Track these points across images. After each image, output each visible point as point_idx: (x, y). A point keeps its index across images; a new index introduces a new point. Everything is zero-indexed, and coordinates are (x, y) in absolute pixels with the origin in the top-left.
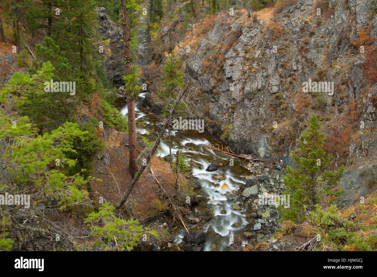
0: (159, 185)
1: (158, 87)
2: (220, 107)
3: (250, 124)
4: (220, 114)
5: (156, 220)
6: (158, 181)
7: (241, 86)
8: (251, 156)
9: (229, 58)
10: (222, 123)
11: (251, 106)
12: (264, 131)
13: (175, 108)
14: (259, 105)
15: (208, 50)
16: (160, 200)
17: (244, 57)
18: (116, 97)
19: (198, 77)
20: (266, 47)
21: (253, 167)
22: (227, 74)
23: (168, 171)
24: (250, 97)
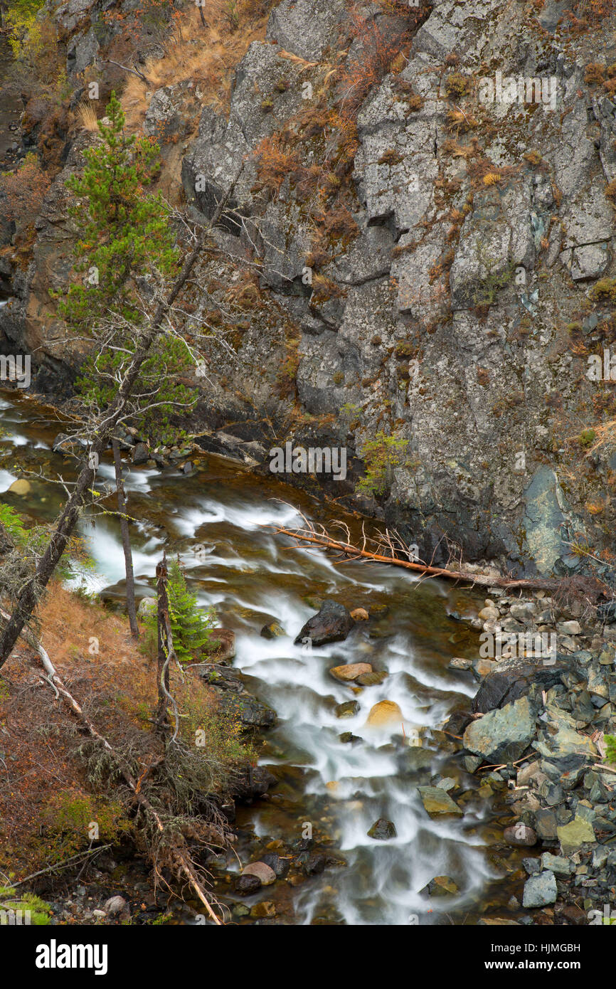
0: (82, 723)
1: (59, 273)
2: (349, 355)
3: (484, 423)
4: (350, 386)
5: (72, 888)
6: (75, 704)
7: (437, 252)
8: (497, 568)
9: (377, 128)
10: (357, 425)
11: (487, 343)
12: (548, 451)
13: (138, 364)
14: (524, 335)
15: (282, 91)
16: (90, 789)
17: (447, 120)
19: (239, 220)
20: (546, 67)
21: (509, 620)
22: (369, 201)
23: (123, 654)
24: (481, 303)
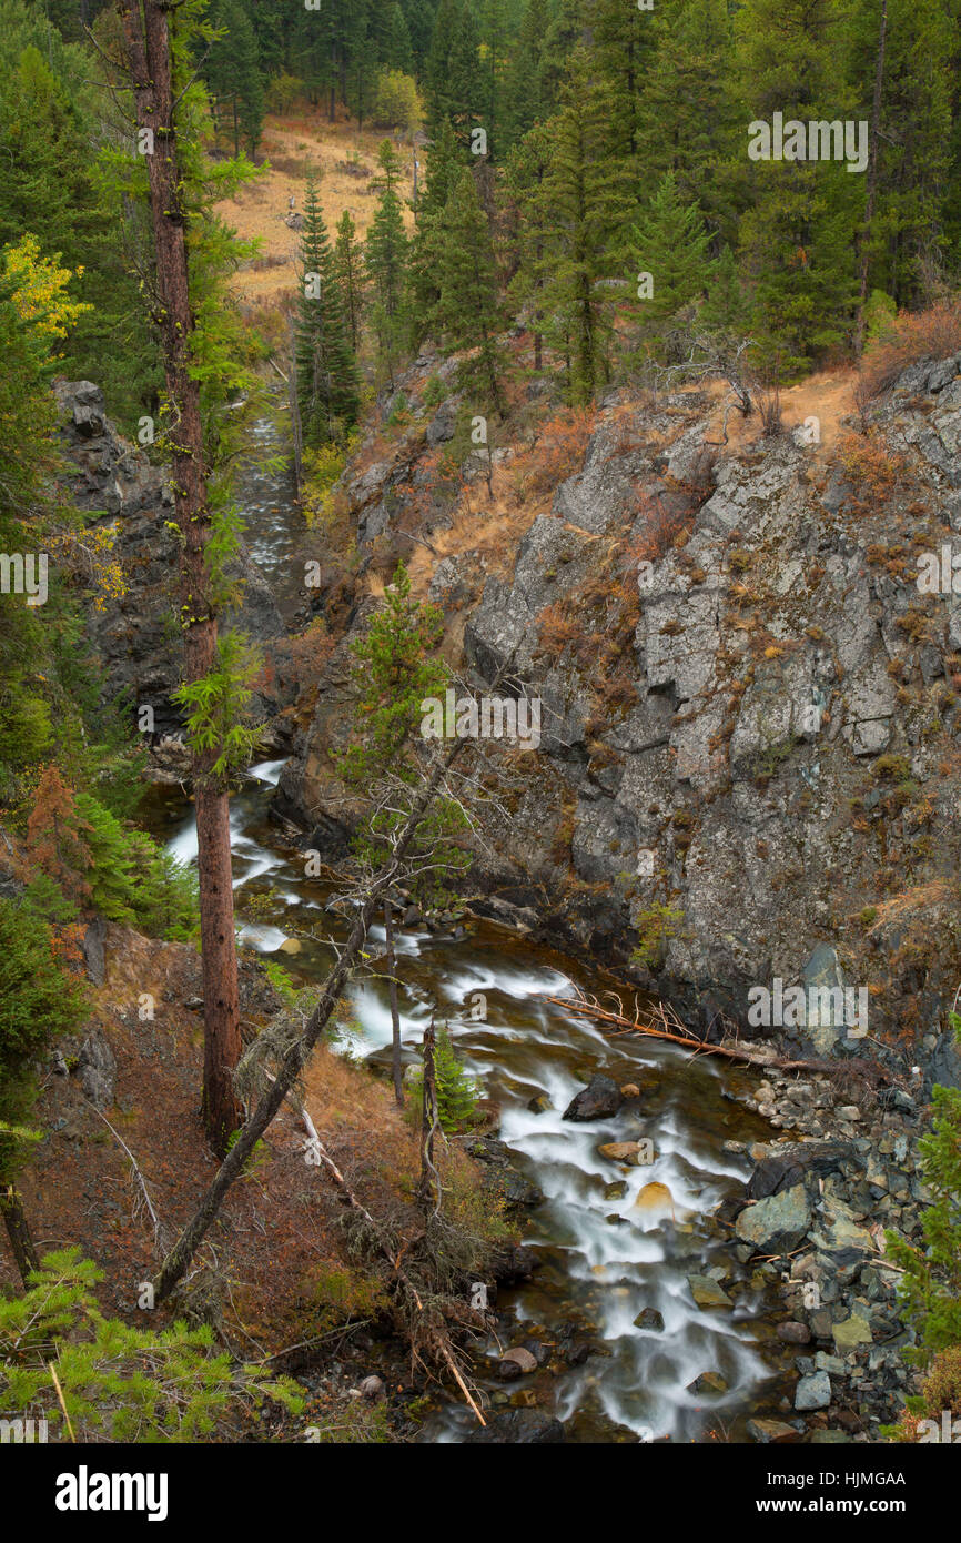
0: (343, 1192)
1: (340, 733)
2: (627, 822)
3: (762, 896)
4: (626, 854)
5: (329, 1364)
6: (337, 1172)
7: (717, 722)
8: (773, 1047)
9: (659, 599)
10: (633, 894)
11: (766, 815)
12: (828, 927)
13: (413, 826)
14: (804, 808)
15: (565, 562)
16: (349, 1261)
17: (729, 594)
18: (144, 781)
19: (519, 686)
20: (828, 547)
21: (785, 1102)
22: (650, 670)
23: (387, 1122)
24: (760, 775)
